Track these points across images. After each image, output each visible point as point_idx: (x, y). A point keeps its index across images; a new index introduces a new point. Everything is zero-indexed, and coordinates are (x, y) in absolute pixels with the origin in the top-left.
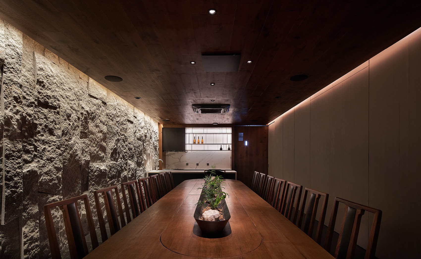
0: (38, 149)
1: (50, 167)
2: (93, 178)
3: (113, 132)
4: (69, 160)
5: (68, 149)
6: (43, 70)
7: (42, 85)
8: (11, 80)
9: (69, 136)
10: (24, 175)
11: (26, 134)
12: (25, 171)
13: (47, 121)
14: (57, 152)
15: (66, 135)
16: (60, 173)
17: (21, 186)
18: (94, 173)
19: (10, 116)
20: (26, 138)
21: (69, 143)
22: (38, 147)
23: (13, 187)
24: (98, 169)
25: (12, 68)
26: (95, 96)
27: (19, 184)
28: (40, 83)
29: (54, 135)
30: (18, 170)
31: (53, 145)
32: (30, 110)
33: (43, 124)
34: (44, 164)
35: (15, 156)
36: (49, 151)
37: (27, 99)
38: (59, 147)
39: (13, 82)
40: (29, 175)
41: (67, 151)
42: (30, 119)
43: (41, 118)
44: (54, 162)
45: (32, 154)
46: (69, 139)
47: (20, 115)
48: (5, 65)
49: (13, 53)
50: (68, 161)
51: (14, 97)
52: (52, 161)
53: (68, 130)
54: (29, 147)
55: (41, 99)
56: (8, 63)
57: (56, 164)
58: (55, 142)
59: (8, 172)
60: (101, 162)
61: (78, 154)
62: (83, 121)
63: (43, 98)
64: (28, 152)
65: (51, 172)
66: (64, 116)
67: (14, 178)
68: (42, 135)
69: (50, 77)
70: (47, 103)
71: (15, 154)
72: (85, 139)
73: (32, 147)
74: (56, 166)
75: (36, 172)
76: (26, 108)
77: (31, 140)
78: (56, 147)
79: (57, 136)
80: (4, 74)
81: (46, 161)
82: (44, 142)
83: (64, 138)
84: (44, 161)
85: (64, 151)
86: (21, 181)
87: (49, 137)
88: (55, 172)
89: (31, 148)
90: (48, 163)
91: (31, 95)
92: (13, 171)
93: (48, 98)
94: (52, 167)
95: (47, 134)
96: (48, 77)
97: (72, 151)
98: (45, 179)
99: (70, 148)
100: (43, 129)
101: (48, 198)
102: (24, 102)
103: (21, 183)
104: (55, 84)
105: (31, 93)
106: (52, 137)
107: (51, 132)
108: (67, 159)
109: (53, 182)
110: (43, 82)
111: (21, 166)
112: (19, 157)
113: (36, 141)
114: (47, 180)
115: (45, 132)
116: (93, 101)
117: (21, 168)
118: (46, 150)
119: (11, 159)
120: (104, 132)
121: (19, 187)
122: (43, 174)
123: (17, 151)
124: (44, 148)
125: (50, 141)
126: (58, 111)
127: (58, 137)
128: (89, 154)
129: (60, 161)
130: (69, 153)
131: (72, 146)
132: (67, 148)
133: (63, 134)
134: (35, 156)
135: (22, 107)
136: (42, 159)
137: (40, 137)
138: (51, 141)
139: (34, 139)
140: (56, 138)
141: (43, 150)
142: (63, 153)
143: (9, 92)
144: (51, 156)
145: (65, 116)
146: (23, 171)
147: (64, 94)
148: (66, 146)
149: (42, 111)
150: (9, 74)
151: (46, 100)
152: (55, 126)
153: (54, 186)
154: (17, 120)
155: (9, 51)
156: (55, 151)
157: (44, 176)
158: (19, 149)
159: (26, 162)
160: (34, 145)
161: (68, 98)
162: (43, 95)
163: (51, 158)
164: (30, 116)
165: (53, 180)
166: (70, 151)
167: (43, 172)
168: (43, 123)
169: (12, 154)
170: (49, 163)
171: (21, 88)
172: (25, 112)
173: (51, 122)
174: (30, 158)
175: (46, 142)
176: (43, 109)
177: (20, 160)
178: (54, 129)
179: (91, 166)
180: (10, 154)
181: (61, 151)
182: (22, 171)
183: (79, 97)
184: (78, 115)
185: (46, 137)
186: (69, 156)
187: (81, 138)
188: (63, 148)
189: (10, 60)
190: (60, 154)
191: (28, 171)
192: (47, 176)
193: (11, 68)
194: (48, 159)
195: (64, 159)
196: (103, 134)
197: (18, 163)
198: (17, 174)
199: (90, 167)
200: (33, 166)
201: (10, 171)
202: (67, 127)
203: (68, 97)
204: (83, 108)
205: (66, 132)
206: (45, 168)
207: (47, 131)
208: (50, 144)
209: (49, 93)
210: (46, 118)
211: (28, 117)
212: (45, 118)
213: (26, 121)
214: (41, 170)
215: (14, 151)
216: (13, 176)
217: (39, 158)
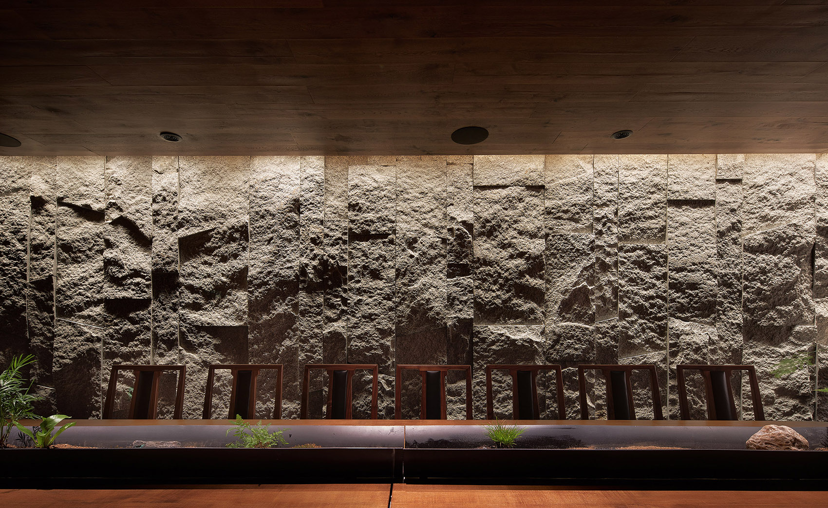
0: (348, 301)
1: (368, 328)
2: (488, 357)
3: (572, 249)
4: (409, 317)
5: (408, 299)
6: (358, 186)
7: (357, 208)
8: (309, 219)
9: (409, 276)
10: (323, 337)
11: (330, 283)
12: (325, 332)
13: (367, 259)
14: (384, 305)
15: (404, 275)
16: (390, 338)
17: (319, 351)
18: (488, 346)
19: (305, 264)
20: (331, 288)
21: (409, 288)
22: (349, 300)
23: (307, 351)
24: (503, 338)
25: (311, 203)
26: (495, 184)
27: (316, 349)
28: (352, 207)
29: (381, 279)
30: (316, 331)
31: (378, 294)
32: (333, 251)
33: (359, 265)
34: (355, 323)
35: (312, 313)
36: (367, 304)
37: (331, 237)
38: (389, 297)
39: (311, 220)
40: (331, 338)
41: (406, 302)
42: (332, 262)
43: (357, 257)
44: (377, 320)
45: (338, 309)
46: (409, 282)
47: (319, 259)
48: (302, 204)
49: (312, 185)
50: (406, 319)
51: (312, 239)
52: (372, 320)
53: (408, 266)
54: (335, 300)
55: (356, 229)
56: (304, 200)
57: (379, 323)
58: (381, 289)
59: (303, 332)
60: (520, 323)
61: (433, 307)
62: (455, 243)
63: (359, 227)
64: (332, 306)
65: (370, 337)
66: (401, 245)
67: (310, 340)
68: (359, 282)
69: (371, 191)
70: (368, 231)
71: (312, 310)
72: (461, 278)
73: (338, 299)
74: (379, 327)
75: (340, 334)
76: (328, 248)
77: (337, 290)
78: (383, 297)
79: (386, 279)
80: (301, 215)
81: (360, 318)
82: (360, 291)
83: (399, 282)
84: (357, 319)
85: (400, 303)
86: (320, 345)
87: (371, 283)
88: (377, 337)
89: (337, 301)
90: (364, 322)
91: (337, 229)
92: (309, 331)
93: (367, 225)
94: (371, 328)
95: (368, 278)
96: (367, 193)
97: (414, 303)
98: (356, 346)
99: (411, 297)
100: (358, 272)
101: (363, 375)
102: (326, 241)
103: (320, 347)
104: (384, 198)
105: (337, 226)
106: (379, 282)
107: (375, 275)
108: (404, 317)
109: (373, 352)
110: (358, 203)
111: (320, 325)
112: (319, 314)
113: (345, 291)
114: (359, 348)
115: (364, 275)
116: (488, 197)
117: (320, 328)
118: (362, 303)
119: (307, 317)
120: (530, 255)
121: (316, 352)
122: (354, 338)
123: (315, 306)
124: (358, 300)
125: (371, 289)
126: (389, 240)
127: (389, 280)
128: (472, 307)
129: (390, 319)
130: (408, 306)
131: (414, 293)
132: (406, 296)
133: (397, 276)
134: (343, 311)
135: (322, 249)
136: (353, 316)
137: (353, 285)
138: (374, 289)
139: (342, 289)
140: (385, 283)
141: (355, 304)
142: (397, 306)
143: (306, 234)
144: (370, 311)
145: (403, 243)
146: (324, 332)
147: (408, 206)
148: (402, 294)
149: (358, 247)
150: (307, 213)
151: (364, 229)
152: (384, 264)
153: (374, 359)
154: (314, 267)
155: (307, 184)
156: (380, 303)
157: (355, 341)
158: (318, 303)
159: (330, 320)
160: (341, 296)
161: (415, 211)
162: (359, 223)
163: (371, 315)
164: (333, 257)
165: (371, 348)
166: (411, 302)
167: (354, 335)
168: (359, 263)
169: (308, 309)
170: (367, 322)
171: (322, 224)
172: (327, 255)
173: (373, 260)
174: (334, 315)
175: (365, 291)
176: (361, 243)
177: (319, 318)
178: (381, 270)
179: (481, 330)
180: (305, 310)
181: (394, 302)
182: (322, 332)
183: (446, 200)
184: (442, 236)
185: (366, 283)
186: (408, 311)
187: (449, 275)
188: (398, 297)
189: (308, 196)
190: (390, 309)
191: (329, 333)
192: (361, 342)
193: (309, 205)
194: (364, 317)
195: (399, 317)
196: (528, 259)
197: (316, 322)
198: (316, 336)
199: (479, 332)
200: (338, 326)
201: (305, 331)
202: (406, 262)
203: (418, 209)
204: (453, 219)
205: (403, 271)
206: (359, 329)
207: (368, 274)
208: (372, 293)
209: (370, 216)
210: (365, 255)
211: (331, 260)
212: (363, 256)
213: (329, 266)
214: (351, 331)
215: (311, 307)
216: (308, 337)
217: (350, 315)
